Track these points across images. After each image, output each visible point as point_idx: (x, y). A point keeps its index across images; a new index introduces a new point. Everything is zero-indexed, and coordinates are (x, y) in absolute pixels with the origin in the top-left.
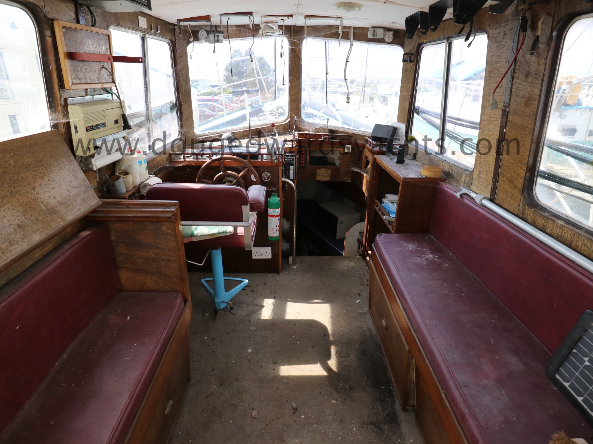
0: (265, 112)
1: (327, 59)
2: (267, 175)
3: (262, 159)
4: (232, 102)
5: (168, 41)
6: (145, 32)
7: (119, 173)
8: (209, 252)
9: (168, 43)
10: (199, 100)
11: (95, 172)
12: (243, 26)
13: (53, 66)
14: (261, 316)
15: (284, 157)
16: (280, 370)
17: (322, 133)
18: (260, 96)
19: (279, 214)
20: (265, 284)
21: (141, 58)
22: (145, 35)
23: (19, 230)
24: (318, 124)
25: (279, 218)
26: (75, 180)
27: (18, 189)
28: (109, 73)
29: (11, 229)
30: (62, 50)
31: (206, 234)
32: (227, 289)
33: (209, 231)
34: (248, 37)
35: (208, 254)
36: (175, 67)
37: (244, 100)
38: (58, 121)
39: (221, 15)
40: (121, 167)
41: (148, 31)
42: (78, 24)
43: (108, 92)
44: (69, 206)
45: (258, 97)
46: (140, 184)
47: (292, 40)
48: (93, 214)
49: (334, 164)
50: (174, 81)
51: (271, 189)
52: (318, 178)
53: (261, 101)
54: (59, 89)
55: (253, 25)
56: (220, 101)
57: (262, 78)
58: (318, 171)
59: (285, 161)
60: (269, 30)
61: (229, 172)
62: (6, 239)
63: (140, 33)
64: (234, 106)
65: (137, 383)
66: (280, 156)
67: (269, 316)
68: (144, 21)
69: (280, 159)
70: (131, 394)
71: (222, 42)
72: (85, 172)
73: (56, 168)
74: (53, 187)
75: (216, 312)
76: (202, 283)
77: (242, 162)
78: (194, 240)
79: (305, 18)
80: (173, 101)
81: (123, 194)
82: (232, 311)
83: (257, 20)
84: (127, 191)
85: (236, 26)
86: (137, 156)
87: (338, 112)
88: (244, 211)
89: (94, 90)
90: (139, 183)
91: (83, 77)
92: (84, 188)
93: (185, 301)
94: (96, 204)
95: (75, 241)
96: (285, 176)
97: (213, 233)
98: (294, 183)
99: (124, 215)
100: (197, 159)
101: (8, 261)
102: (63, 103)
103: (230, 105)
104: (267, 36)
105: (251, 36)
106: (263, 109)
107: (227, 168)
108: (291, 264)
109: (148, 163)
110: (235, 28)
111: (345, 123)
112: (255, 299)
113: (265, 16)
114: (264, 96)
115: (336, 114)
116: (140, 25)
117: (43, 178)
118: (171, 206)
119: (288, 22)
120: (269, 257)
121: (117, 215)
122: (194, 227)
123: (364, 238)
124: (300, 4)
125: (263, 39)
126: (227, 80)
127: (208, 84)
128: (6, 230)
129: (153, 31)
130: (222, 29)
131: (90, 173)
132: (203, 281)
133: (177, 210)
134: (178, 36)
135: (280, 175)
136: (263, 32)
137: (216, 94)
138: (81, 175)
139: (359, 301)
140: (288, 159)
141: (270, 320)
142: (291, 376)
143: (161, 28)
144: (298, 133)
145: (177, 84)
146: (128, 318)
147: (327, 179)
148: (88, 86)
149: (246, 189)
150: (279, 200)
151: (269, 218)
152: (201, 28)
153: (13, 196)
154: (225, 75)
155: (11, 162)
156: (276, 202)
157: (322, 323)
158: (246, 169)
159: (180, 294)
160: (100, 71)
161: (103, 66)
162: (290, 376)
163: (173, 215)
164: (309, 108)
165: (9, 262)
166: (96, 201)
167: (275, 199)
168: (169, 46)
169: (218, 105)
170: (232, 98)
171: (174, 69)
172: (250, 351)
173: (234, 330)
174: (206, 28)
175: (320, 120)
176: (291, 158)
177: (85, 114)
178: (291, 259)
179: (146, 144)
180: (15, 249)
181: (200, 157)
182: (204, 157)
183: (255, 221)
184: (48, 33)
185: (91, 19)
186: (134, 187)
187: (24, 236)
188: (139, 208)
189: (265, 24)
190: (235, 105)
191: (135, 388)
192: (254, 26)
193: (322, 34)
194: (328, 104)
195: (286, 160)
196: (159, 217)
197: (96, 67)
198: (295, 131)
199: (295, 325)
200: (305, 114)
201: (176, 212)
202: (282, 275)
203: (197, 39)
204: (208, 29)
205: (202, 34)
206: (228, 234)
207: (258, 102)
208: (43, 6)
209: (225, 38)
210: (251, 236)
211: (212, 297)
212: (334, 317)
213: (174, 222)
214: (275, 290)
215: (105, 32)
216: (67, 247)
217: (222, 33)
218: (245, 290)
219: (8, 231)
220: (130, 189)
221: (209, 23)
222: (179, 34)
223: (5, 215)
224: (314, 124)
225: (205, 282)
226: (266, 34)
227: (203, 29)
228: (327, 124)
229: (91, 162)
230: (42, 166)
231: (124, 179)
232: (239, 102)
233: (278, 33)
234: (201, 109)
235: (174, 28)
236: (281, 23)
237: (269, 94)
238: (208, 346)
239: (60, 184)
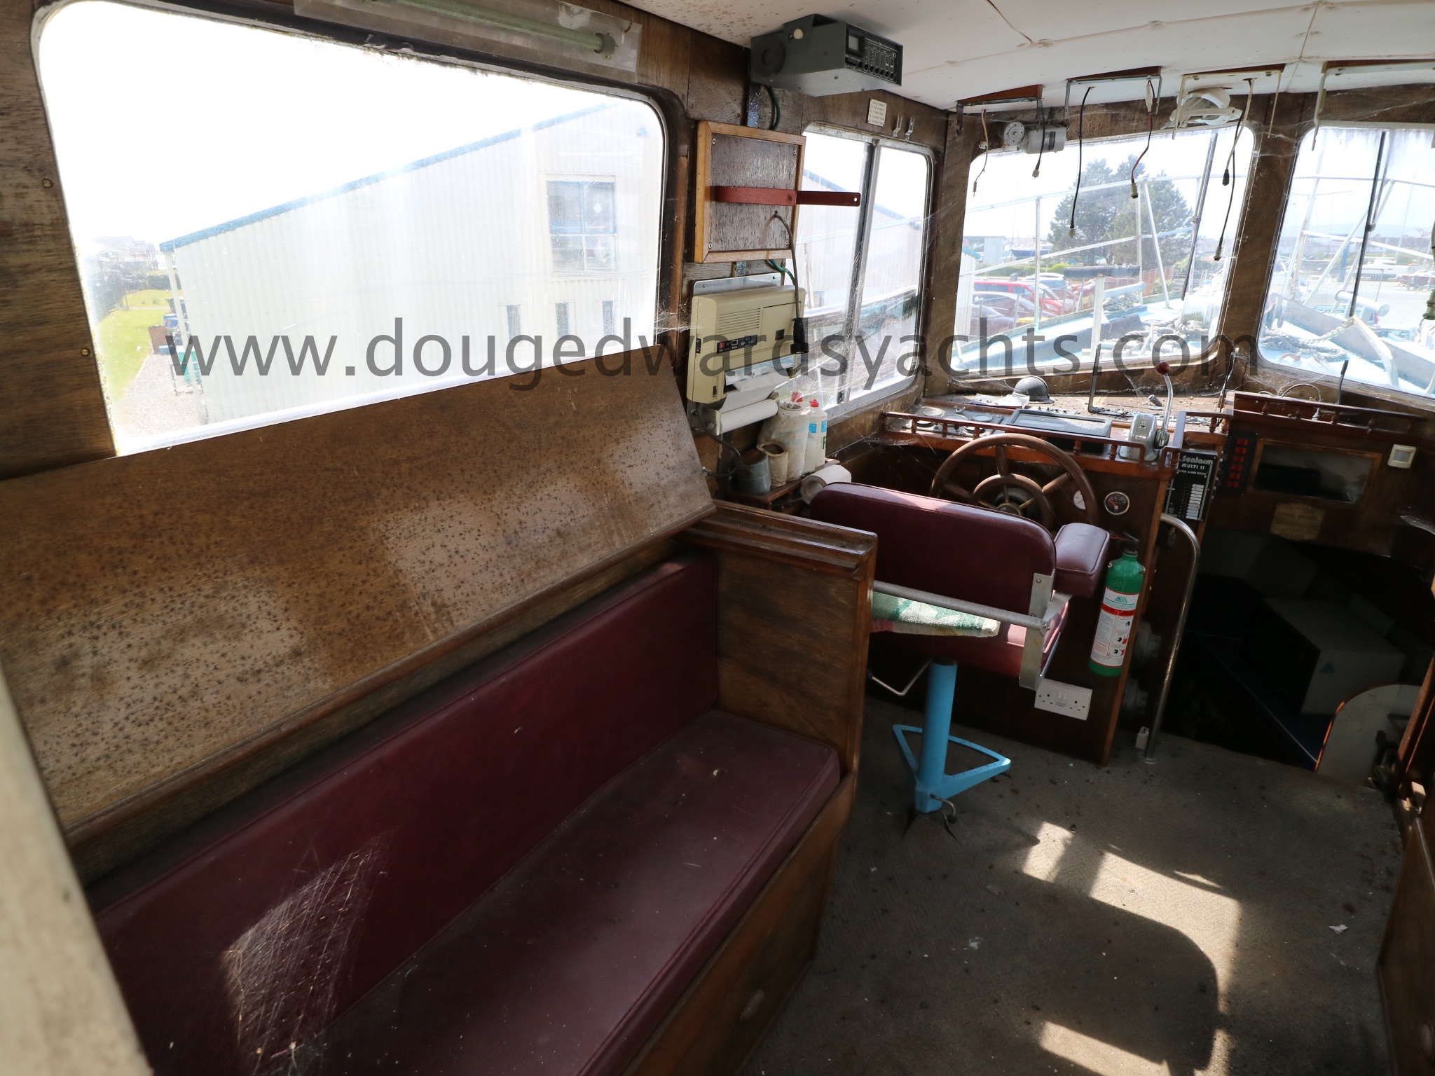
0: (1146, 327)
1: (1379, 183)
2: (1119, 501)
3: (1113, 456)
4: (1062, 294)
5: (927, 151)
6: (878, 134)
7: (764, 447)
8: (925, 666)
9: (927, 158)
10: (978, 286)
11: (716, 439)
12: (1127, 105)
13: (680, 217)
14: (1024, 864)
15: (1181, 458)
16: (1046, 1032)
17: (1317, 400)
18: (1141, 283)
19: (1133, 608)
20: (1055, 783)
21: (858, 195)
22: (877, 141)
23: (559, 541)
24: (1308, 374)
25: (1131, 619)
26: (674, 453)
27: (573, 459)
28: (784, 229)
29: (545, 536)
30: (704, 180)
31: (929, 622)
32: (953, 767)
33: (937, 618)
34: (1135, 132)
35: (922, 670)
36: (933, 211)
37: (1092, 290)
38: (668, 329)
39: (1070, 81)
40: (771, 434)
41: (885, 132)
42: (744, 127)
43: (775, 269)
44: (652, 505)
45: (1137, 286)
46: (802, 477)
47: (1269, 134)
48: (694, 531)
49: (1339, 495)
50: (925, 246)
51: (1124, 539)
52: (1277, 529)
53: (1142, 298)
54: (683, 262)
55: (1155, 100)
56: (1028, 289)
57: (1156, 236)
58: (1281, 509)
59: (1180, 467)
60: (1200, 110)
61: (1018, 476)
62: (533, 556)
63: (867, 137)
64: (1064, 303)
65: (698, 929)
66: (1168, 453)
67: (1047, 873)
68: (881, 109)
69: (1167, 462)
70: (681, 950)
71: (1061, 148)
72: (697, 436)
73: (646, 425)
74: (632, 464)
75: (910, 814)
76: (893, 733)
77: (1056, 456)
78: (896, 629)
79: (1324, 71)
80: (913, 291)
81: (763, 494)
82: (952, 827)
83: (1169, 85)
84: (772, 488)
85: (1107, 106)
86: (809, 414)
87: (1384, 339)
88: (1036, 588)
89: (749, 264)
90: (800, 474)
91: (733, 237)
92: (688, 472)
93: (844, 771)
94: (704, 509)
95: (649, 580)
96: (1172, 510)
97: (946, 623)
98: (1195, 533)
99: (754, 543)
100: (945, 433)
101: (527, 598)
102: (685, 290)
103: (1055, 301)
104: (1191, 128)
105: (1144, 130)
106: (1143, 319)
107: (1014, 466)
108: (1139, 750)
109: (829, 430)
110: (1105, 111)
111: (1405, 377)
112: (1017, 814)
113: (1196, 75)
114: (1152, 281)
115: (1379, 344)
116: (871, 120)
117: (618, 443)
118: (858, 544)
119: (1266, 84)
120: (1081, 713)
121: (739, 540)
122: (901, 601)
123: (1407, 737)
124: (1316, 33)
125: (1178, 135)
126: (1057, 239)
127: (1008, 248)
128: (537, 537)
129: (897, 130)
130: (1067, 117)
131: (708, 439)
132: (898, 729)
133: (869, 554)
134: (954, 138)
135: (1159, 505)
136: (1181, 117)
137: (1021, 272)
138: (689, 443)
139: (1343, 927)
140: (1190, 463)
141: (1048, 883)
142: (1073, 1063)
143: (917, 123)
144: (1237, 396)
145: (929, 253)
146: (715, 773)
147: (1307, 537)
148: (739, 256)
149: (1054, 529)
150: (1141, 573)
151: (1103, 613)
152: (1012, 116)
153: (560, 473)
154: (1053, 226)
155: (573, 404)
156: (1131, 575)
157: (1202, 949)
158: (1065, 475)
159: (834, 754)
160: (767, 224)
161: (776, 212)
162: (1070, 1062)
163: (857, 566)
164: (1285, 323)
165: (529, 601)
166: (705, 504)
167: (1131, 568)
168: (929, 162)
169: (1022, 300)
170: (1063, 282)
171: (929, 217)
172: (974, 945)
173: (945, 876)
174: (1027, 116)
175: (1318, 360)
176: (1201, 461)
177: (721, 317)
178: (1142, 736)
179: (834, 387)
180: (544, 577)
181: (951, 430)
182: (963, 430)
183: (1060, 616)
184: (684, 148)
185: (770, 115)
186: (788, 482)
187: (564, 554)
188: (789, 534)
189: (1191, 96)
190: (1068, 301)
191: (691, 937)
192: (1158, 102)
193: (1375, 113)
194: (1355, 316)
195: (1184, 465)
196: (826, 563)
197: (762, 217)
198: (1229, 387)
199: (1116, 924)
200: (1271, 339)
201: (866, 558)
202: (1108, 772)
203: (997, 142)
204: (1030, 117)
205: (1015, 129)
206: (982, 635)
207: (1133, 300)
208: (686, 95)
209: (1070, 138)
210: (1041, 656)
211: (911, 776)
212: (1245, 947)
213: (858, 581)
214: (1078, 807)
215: (794, 139)
216: (632, 589)
217: (1065, 126)
218: (998, 781)
219: (539, 541)
220: (779, 485)
221: (1034, 103)
222: (956, 135)
223: (540, 507)
224: (1294, 373)
225: (901, 733)
226: (1190, 122)
227: (1019, 118)
228: (1339, 375)
229: (714, 417)
230: (623, 417)
231: (772, 462)
232: (1078, 294)
233: (1228, 118)
234: (978, 306)
235: (947, 121)
236: (1244, 89)
237: (1167, 277)
238: (875, 891)
239: (645, 458)
